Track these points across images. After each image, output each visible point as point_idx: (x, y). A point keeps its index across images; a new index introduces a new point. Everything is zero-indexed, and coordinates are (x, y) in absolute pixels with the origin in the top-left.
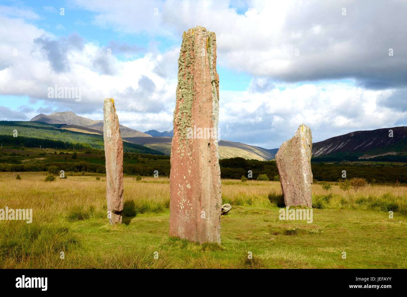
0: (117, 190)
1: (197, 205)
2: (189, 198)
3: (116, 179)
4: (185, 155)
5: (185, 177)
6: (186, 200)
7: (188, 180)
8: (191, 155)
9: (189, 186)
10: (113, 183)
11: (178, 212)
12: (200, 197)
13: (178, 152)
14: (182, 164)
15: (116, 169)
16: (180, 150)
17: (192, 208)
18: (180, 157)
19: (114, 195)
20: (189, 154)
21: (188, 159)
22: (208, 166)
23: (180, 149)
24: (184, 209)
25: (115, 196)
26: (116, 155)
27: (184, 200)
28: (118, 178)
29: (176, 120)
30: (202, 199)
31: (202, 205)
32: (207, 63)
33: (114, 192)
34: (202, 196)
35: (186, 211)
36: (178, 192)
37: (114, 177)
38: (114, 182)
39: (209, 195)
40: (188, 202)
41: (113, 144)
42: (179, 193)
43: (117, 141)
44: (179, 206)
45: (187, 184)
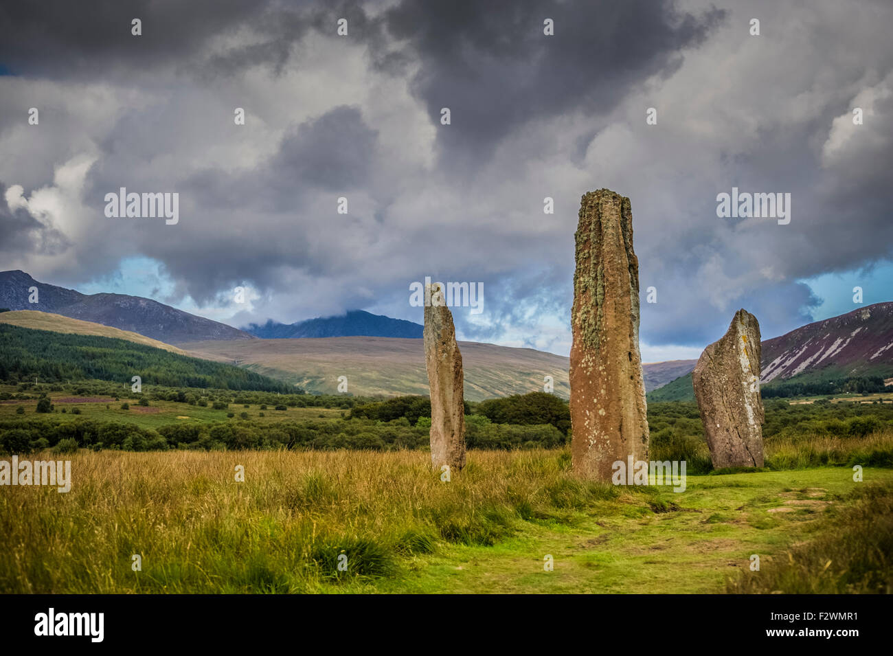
0: (456, 432)
1: (617, 436)
2: (604, 428)
3: (454, 415)
4: (595, 370)
5: (595, 401)
6: (598, 432)
7: (600, 404)
8: (604, 370)
9: (602, 412)
10: (449, 421)
11: (586, 450)
12: (621, 426)
13: (583, 365)
14: (590, 382)
15: (453, 399)
16: (587, 363)
17: (608, 442)
18: (587, 372)
19: (452, 441)
20: (601, 368)
21: (600, 375)
22: (630, 383)
23: (585, 361)
24: (596, 445)
25: (454, 442)
26: (453, 376)
27: (595, 432)
28: (457, 413)
29: (577, 320)
30: (624, 429)
31: (625, 436)
32: (622, 242)
33: (452, 436)
34: (624, 424)
35: (600, 446)
36: (585, 421)
37: (451, 412)
38: (452, 419)
39: (633, 422)
40: (603, 434)
41: (448, 358)
42: (587, 422)
43: (452, 354)
44: (588, 441)
45: (600, 409)
